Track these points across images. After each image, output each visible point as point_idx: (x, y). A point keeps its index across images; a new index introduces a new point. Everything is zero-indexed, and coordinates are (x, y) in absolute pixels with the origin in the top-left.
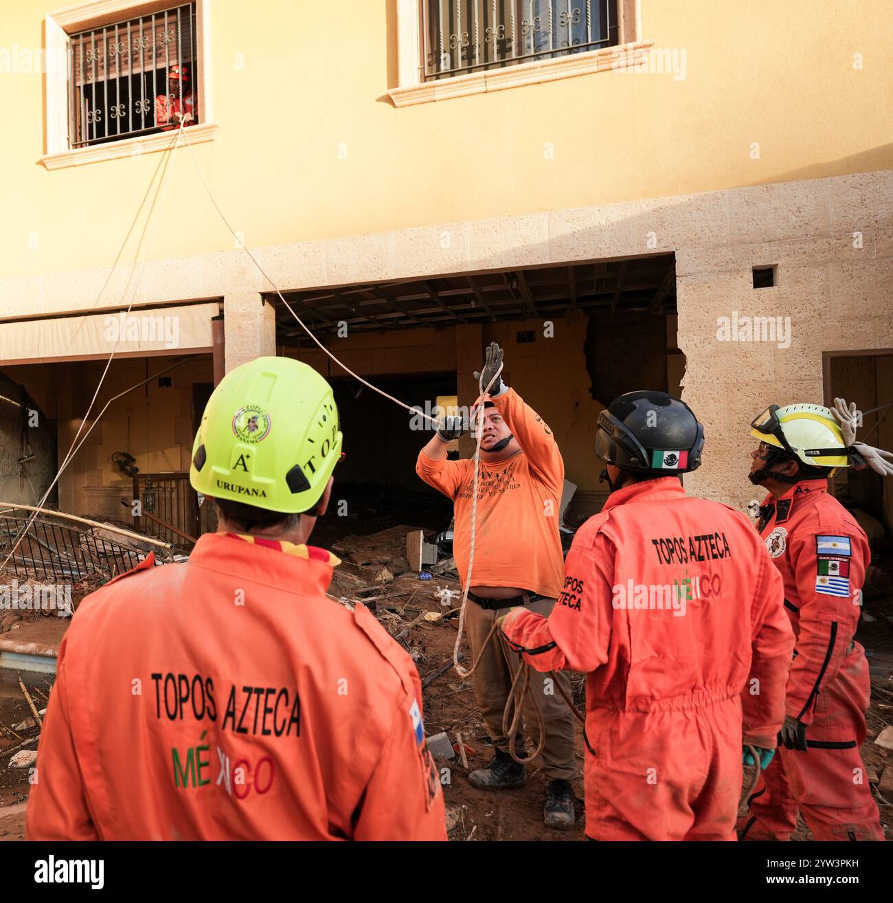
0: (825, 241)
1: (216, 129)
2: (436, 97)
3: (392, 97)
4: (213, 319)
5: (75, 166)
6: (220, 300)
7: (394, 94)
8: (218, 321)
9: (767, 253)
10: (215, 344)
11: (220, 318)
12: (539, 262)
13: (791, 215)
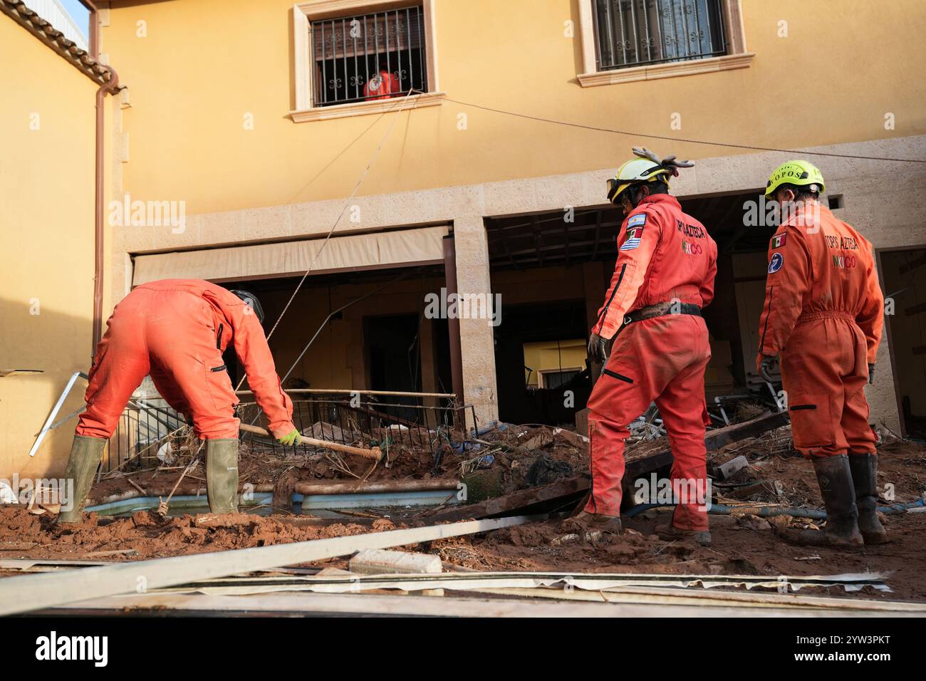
0: (868, 180)
1: (444, 97)
2: (612, 82)
3: (580, 80)
4: (444, 237)
5: (320, 120)
6: (450, 223)
7: (581, 78)
8: (448, 239)
9: (835, 188)
10: (446, 256)
11: (450, 237)
12: (691, 193)
13: (847, 164)
